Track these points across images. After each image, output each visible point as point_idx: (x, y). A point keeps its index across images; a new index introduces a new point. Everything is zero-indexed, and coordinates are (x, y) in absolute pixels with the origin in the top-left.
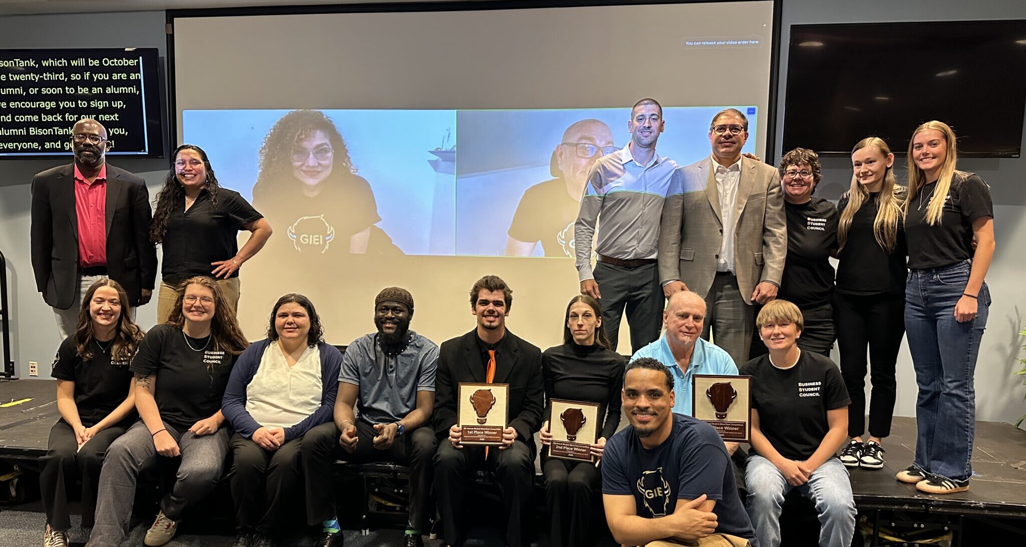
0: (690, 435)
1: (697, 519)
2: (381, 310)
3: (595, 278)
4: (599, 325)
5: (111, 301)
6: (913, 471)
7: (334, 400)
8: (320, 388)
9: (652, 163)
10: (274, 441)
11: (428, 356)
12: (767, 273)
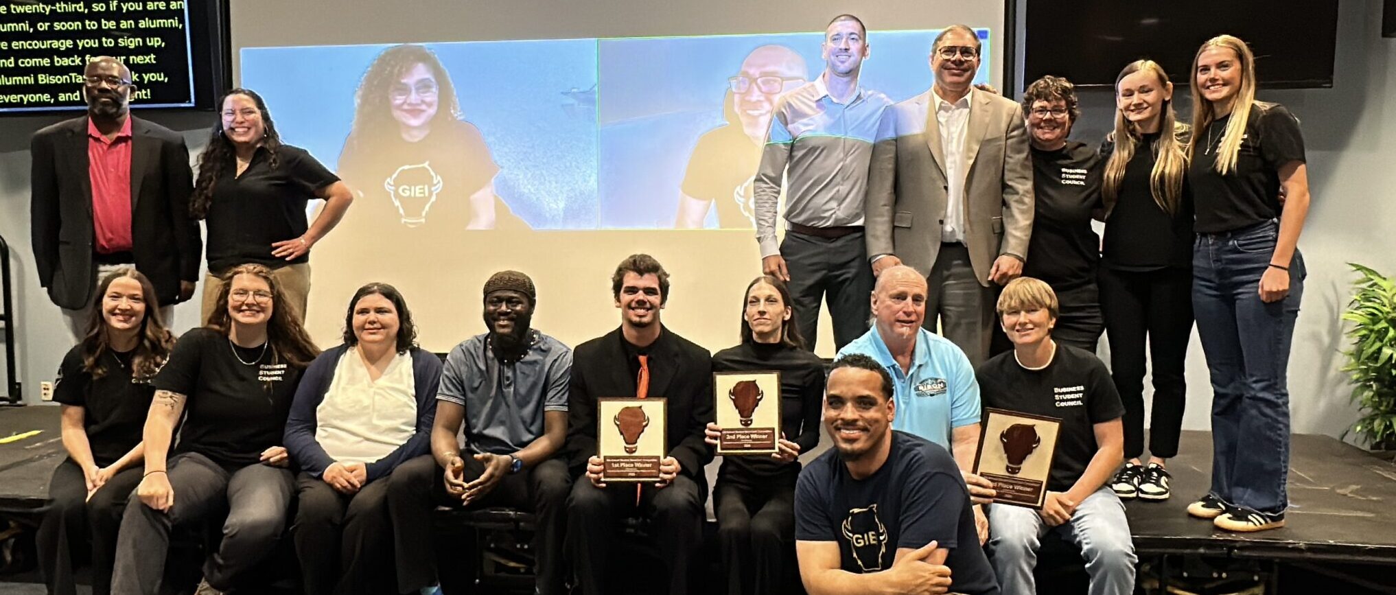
0: (914, 460)
1: (923, 574)
2: (492, 303)
3: (782, 254)
4: (788, 317)
5: (132, 297)
6: (1209, 503)
7: (430, 425)
8: (412, 408)
9: (854, 97)
10: (351, 481)
11: (557, 364)
12: (1007, 241)
